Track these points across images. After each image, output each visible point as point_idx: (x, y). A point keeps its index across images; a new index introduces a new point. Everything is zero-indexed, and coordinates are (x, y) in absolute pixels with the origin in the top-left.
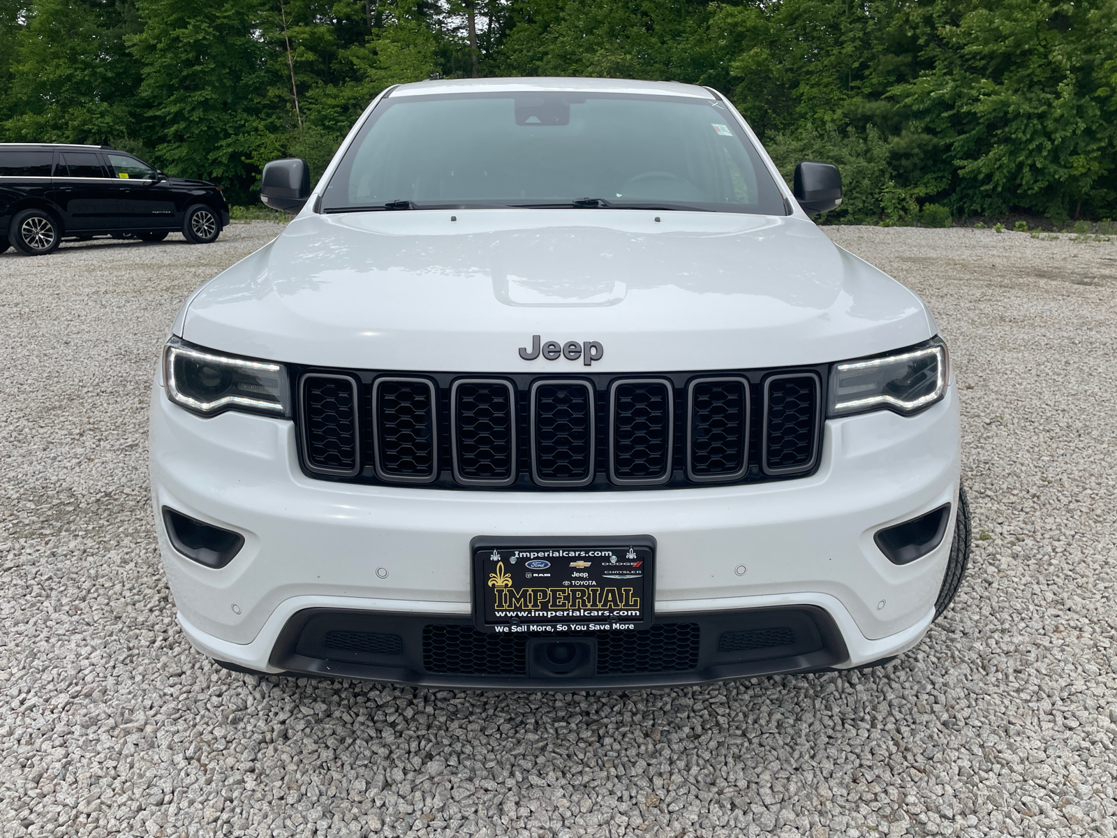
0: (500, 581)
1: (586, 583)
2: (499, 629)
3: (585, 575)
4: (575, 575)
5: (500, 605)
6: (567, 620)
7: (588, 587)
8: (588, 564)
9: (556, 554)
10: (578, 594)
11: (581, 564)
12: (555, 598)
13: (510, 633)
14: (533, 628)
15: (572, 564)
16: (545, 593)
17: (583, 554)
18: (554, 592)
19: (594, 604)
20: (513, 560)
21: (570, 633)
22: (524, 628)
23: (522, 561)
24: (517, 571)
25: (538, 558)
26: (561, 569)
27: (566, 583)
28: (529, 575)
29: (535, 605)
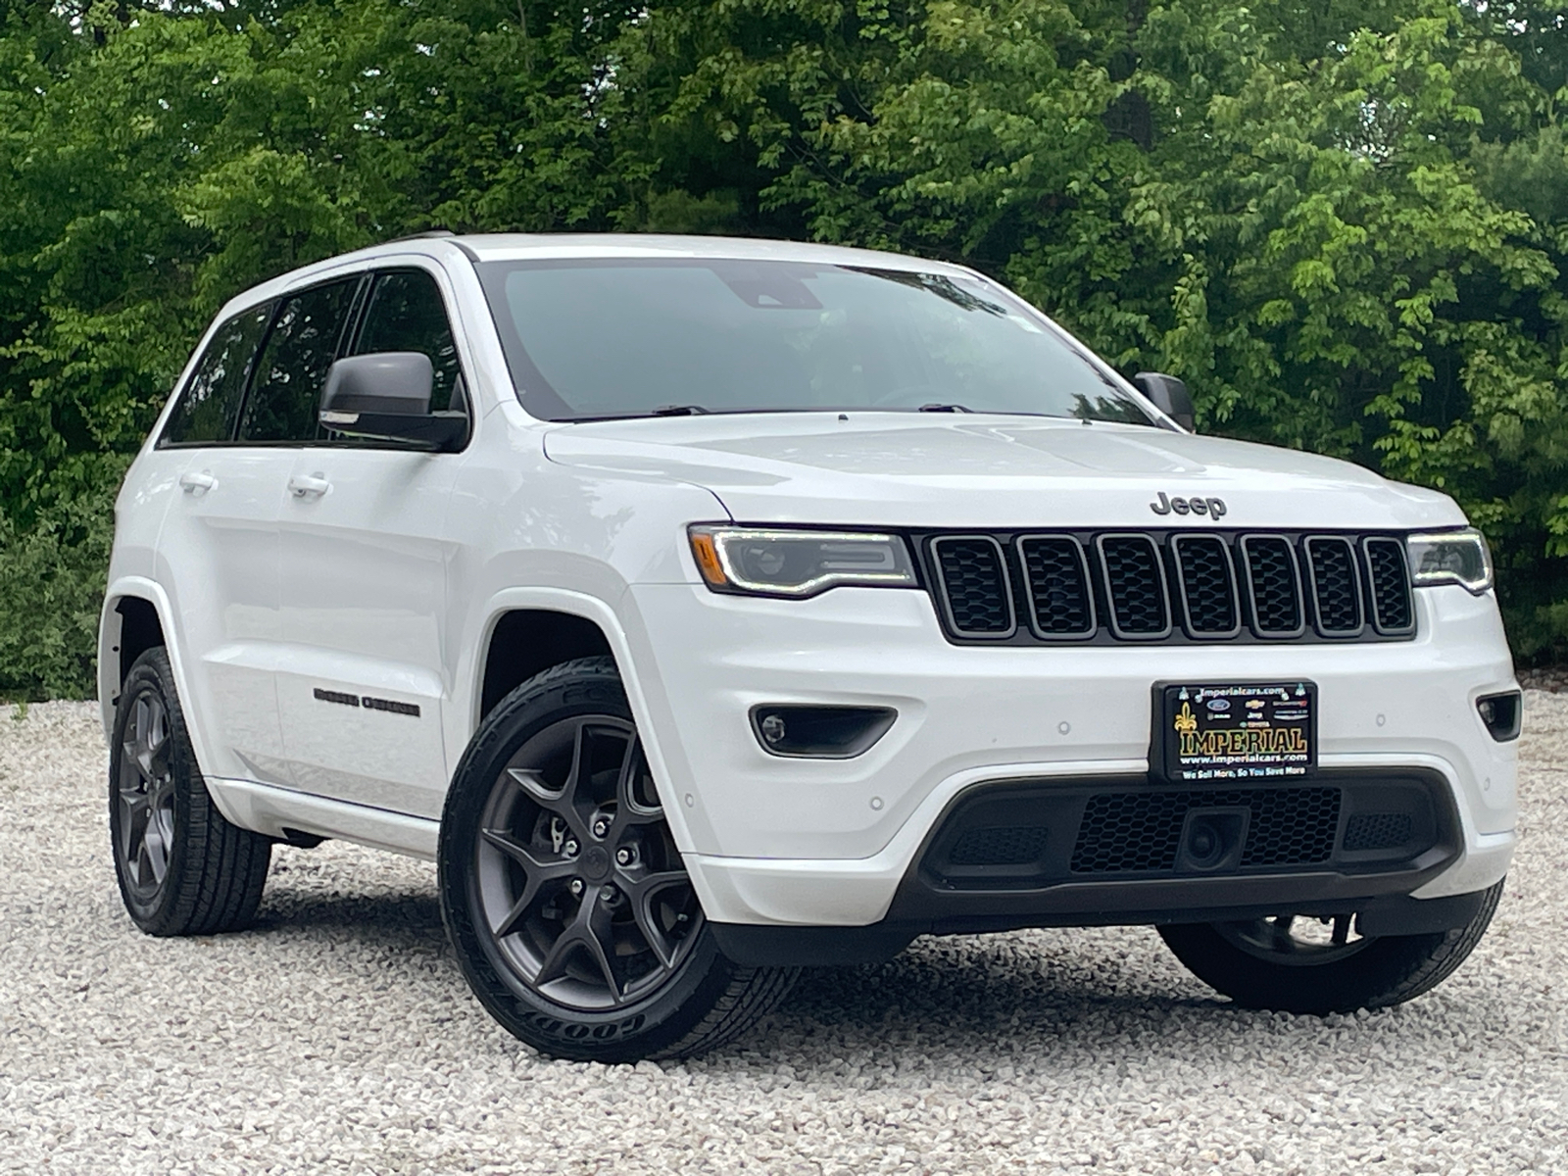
0: (1186, 723)
1: (1260, 724)
2: (1187, 775)
3: (1259, 716)
4: (1251, 716)
5: (1186, 751)
6: (1246, 766)
7: (1261, 729)
8: (1262, 704)
9: (1236, 693)
10: (1254, 737)
11: (1256, 704)
12: (1234, 742)
13: (1197, 779)
14: (1218, 773)
15: (1248, 704)
16: (1224, 735)
17: (1259, 692)
18: (1233, 734)
19: (1268, 749)
20: (1199, 698)
21: (1249, 779)
22: (1208, 775)
23: (1207, 699)
24: (1200, 711)
25: (1219, 697)
26: (1238, 709)
27: (1243, 724)
28: (1210, 717)
29: (1216, 750)
